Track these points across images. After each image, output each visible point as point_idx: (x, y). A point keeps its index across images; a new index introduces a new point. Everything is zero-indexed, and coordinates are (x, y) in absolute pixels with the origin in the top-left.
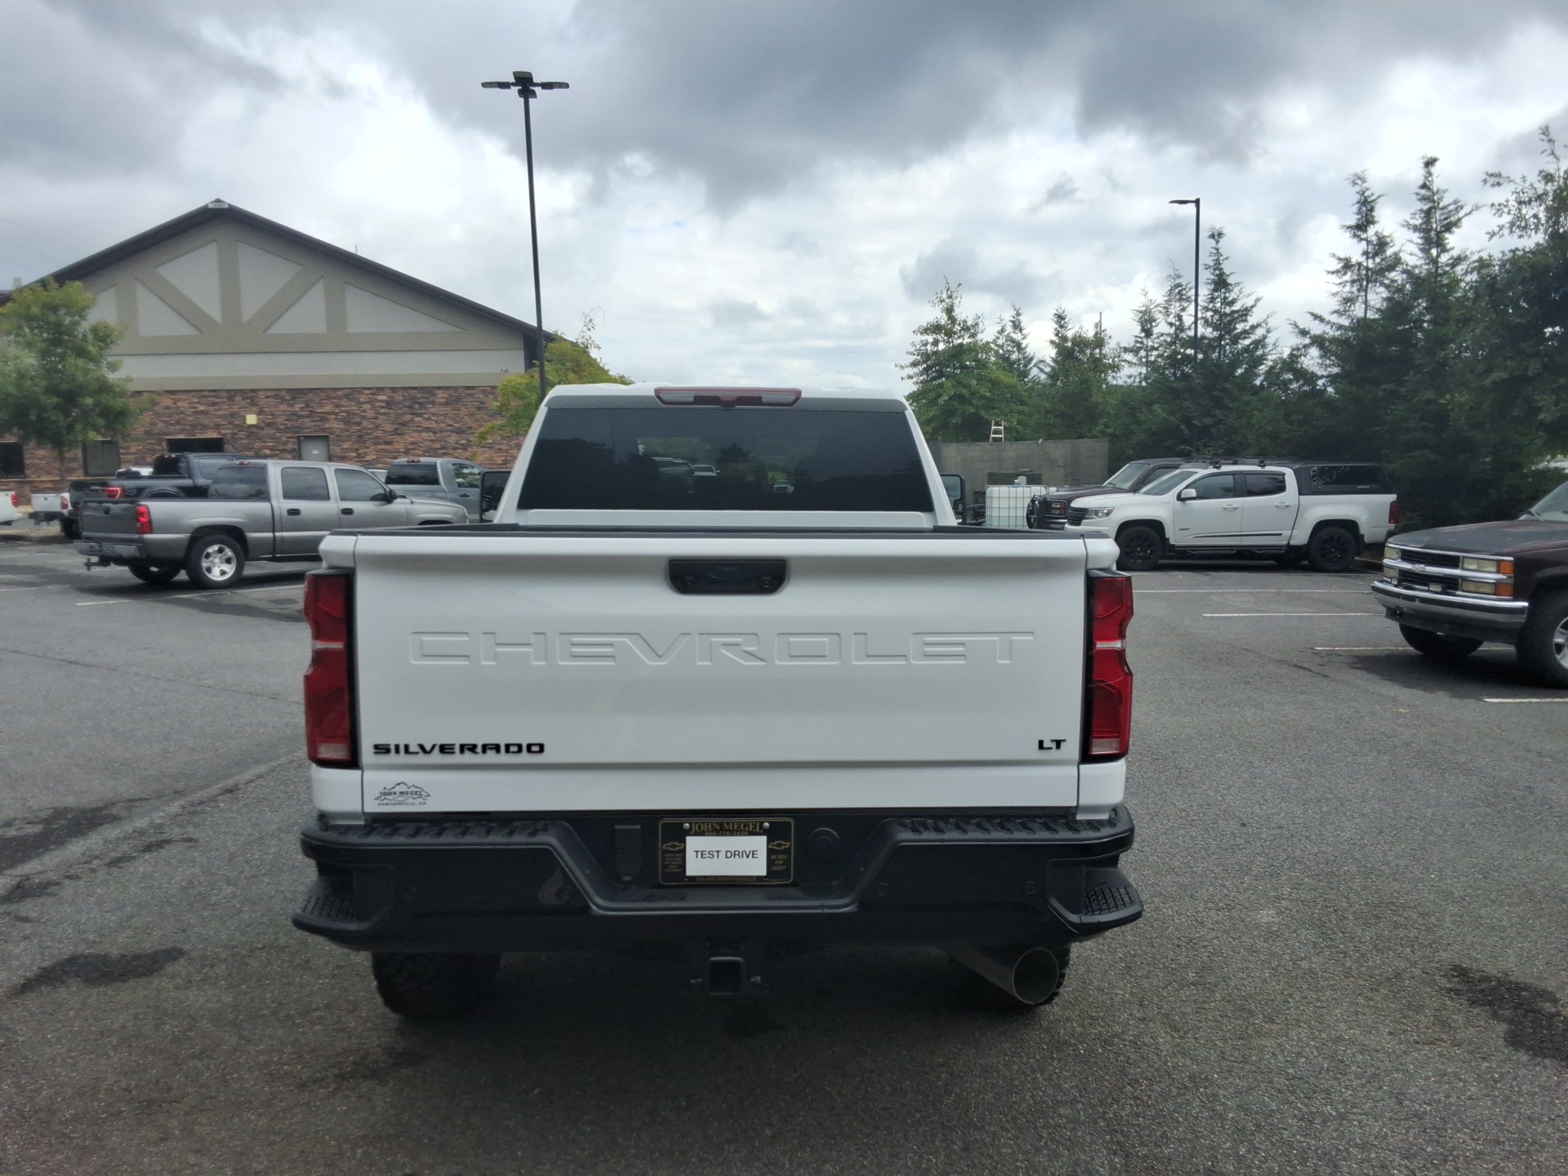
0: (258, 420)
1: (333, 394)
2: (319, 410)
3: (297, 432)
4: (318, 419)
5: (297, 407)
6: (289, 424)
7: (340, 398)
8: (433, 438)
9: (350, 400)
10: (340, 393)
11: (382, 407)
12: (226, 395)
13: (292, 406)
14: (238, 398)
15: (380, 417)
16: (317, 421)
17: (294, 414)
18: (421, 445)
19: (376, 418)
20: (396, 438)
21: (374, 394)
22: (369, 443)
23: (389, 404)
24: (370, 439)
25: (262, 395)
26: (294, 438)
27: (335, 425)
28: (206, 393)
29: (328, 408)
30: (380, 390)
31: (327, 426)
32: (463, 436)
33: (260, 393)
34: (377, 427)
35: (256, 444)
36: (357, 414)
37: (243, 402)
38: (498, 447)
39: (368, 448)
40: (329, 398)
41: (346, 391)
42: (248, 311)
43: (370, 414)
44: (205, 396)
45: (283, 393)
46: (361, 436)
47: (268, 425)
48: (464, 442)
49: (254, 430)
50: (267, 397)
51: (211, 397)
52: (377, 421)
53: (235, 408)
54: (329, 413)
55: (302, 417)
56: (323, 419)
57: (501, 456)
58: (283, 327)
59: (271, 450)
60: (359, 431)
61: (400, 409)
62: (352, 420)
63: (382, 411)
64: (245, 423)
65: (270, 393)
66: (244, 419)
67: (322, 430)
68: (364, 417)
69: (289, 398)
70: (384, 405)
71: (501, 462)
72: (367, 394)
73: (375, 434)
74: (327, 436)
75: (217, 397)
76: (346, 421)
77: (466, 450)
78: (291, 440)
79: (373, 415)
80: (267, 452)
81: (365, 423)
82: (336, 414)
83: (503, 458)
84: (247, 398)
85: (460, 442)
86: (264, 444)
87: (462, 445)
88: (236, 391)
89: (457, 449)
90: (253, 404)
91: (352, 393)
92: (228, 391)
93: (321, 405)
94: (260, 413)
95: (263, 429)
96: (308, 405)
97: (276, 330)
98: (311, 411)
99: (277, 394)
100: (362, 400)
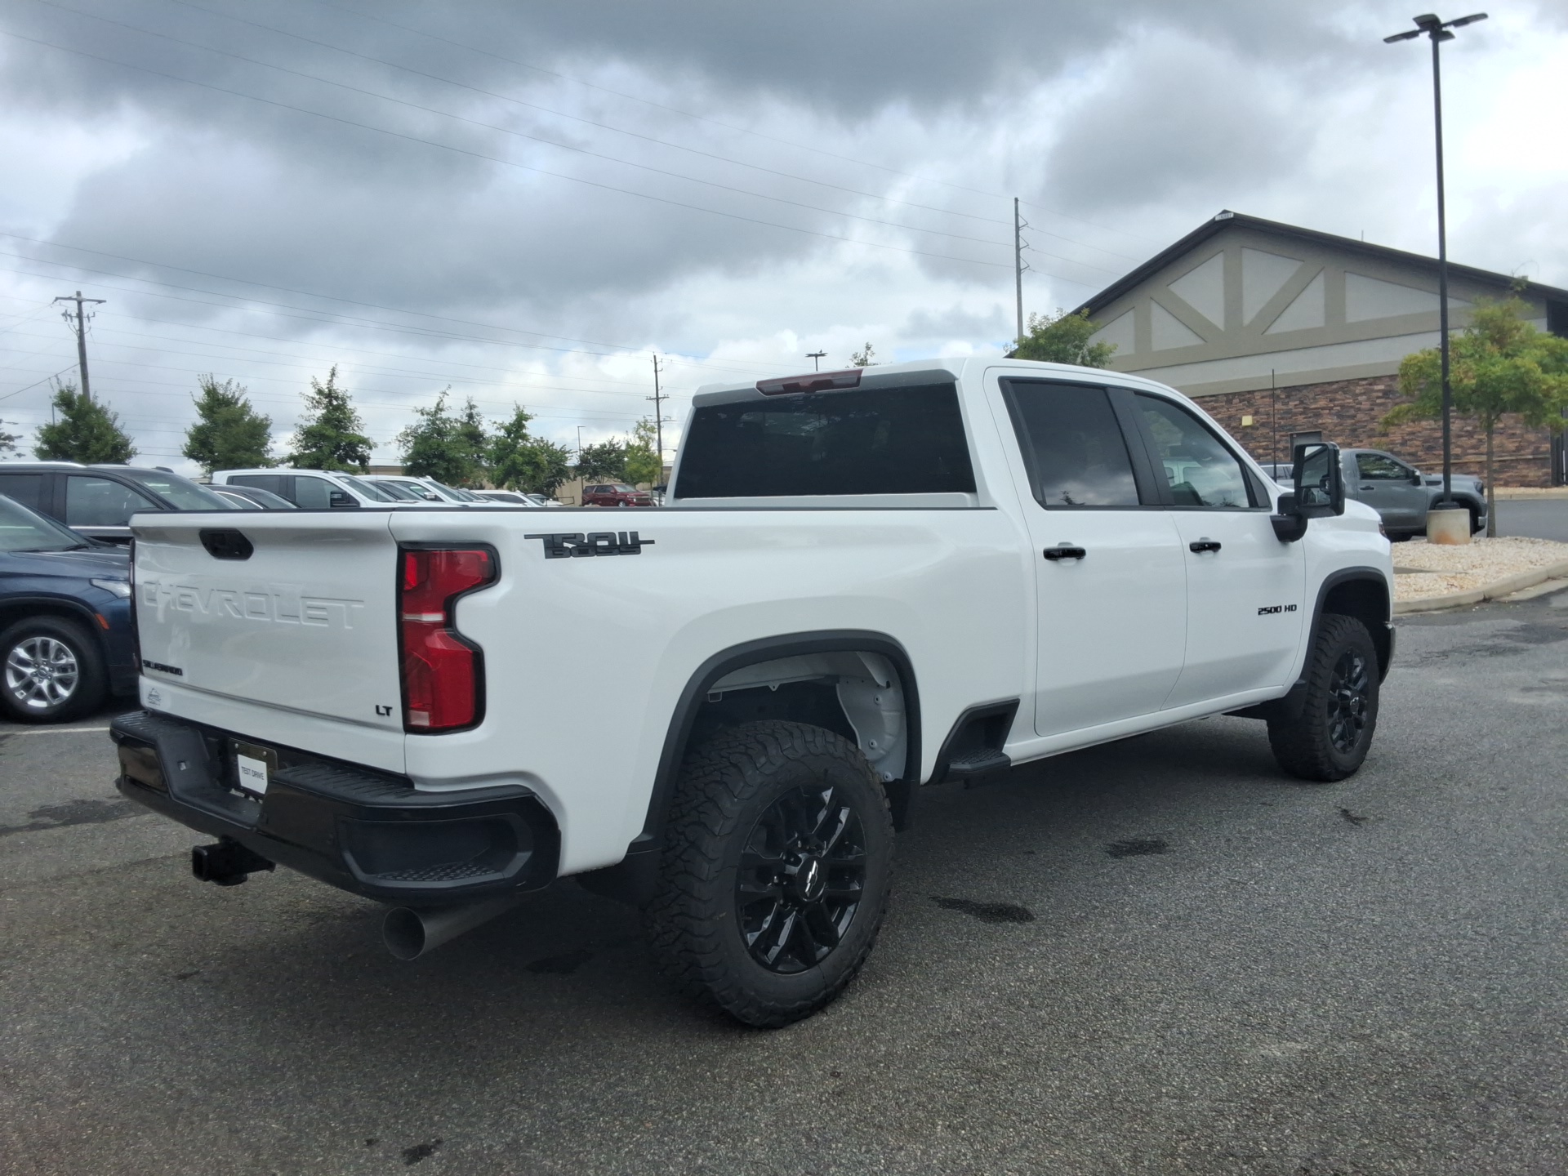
0: (1253, 420)
1: (1328, 388)
2: (1313, 406)
3: (1290, 430)
4: (1312, 415)
5: (1292, 404)
6: (1282, 422)
7: (1335, 391)
8: (1433, 426)
9: (1345, 393)
10: (1335, 386)
11: (1378, 398)
12: (1225, 398)
13: (1287, 404)
14: (1236, 401)
15: (1376, 408)
16: (1310, 417)
17: (1288, 412)
18: (1420, 435)
19: (1373, 409)
20: (1392, 429)
21: (1370, 384)
22: (1363, 437)
23: (1386, 394)
24: (1364, 432)
25: (1258, 396)
26: (1287, 436)
27: (1329, 420)
28: (1207, 399)
29: (1322, 403)
30: (1376, 380)
31: (1320, 421)
32: (1469, 421)
33: (1256, 394)
34: (1373, 418)
35: (1250, 445)
36: (1352, 407)
37: (1241, 404)
38: (1511, 432)
39: (1361, 441)
40: (1324, 393)
41: (1341, 385)
42: (1249, 315)
43: (1366, 405)
44: (1208, 402)
45: (1278, 392)
46: (1355, 430)
47: (1263, 425)
48: (1469, 428)
49: (1249, 431)
50: (1263, 397)
51: (1211, 401)
52: (1373, 413)
53: (1233, 411)
54: (1323, 409)
55: (1296, 414)
56: (1318, 415)
57: (1513, 442)
58: (1284, 325)
59: (1264, 449)
60: (1353, 424)
61: (1398, 398)
62: (1347, 414)
63: (1378, 401)
64: (1241, 424)
65: (1265, 393)
66: (1241, 420)
67: (1316, 426)
68: (1359, 409)
69: (1284, 396)
70: (1380, 394)
71: (1514, 449)
72: (1363, 385)
73: (1370, 426)
74: (1320, 432)
75: (1216, 401)
76: (1339, 415)
77: (1472, 437)
78: (1284, 438)
79: (1368, 407)
80: (1261, 451)
81: (1360, 416)
82: (1331, 409)
83: (1517, 444)
84: (1244, 400)
85: (1465, 429)
86: (1258, 444)
87: (1467, 431)
88: (1234, 394)
89: (1462, 436)
90: (1250, 405)
91: (1347, 385)
92: (1226, 395)
93: (1315, 400)
94: (1256, 413)
95: (1258, 429)
96: (1302, 402)
97: (1274, 330)
98: (1305, 408)
99: (1273, 394)
100: (1357, 391)
